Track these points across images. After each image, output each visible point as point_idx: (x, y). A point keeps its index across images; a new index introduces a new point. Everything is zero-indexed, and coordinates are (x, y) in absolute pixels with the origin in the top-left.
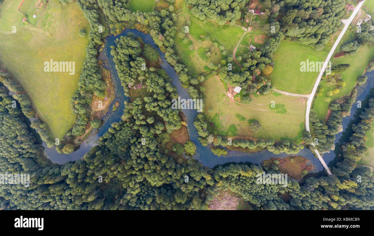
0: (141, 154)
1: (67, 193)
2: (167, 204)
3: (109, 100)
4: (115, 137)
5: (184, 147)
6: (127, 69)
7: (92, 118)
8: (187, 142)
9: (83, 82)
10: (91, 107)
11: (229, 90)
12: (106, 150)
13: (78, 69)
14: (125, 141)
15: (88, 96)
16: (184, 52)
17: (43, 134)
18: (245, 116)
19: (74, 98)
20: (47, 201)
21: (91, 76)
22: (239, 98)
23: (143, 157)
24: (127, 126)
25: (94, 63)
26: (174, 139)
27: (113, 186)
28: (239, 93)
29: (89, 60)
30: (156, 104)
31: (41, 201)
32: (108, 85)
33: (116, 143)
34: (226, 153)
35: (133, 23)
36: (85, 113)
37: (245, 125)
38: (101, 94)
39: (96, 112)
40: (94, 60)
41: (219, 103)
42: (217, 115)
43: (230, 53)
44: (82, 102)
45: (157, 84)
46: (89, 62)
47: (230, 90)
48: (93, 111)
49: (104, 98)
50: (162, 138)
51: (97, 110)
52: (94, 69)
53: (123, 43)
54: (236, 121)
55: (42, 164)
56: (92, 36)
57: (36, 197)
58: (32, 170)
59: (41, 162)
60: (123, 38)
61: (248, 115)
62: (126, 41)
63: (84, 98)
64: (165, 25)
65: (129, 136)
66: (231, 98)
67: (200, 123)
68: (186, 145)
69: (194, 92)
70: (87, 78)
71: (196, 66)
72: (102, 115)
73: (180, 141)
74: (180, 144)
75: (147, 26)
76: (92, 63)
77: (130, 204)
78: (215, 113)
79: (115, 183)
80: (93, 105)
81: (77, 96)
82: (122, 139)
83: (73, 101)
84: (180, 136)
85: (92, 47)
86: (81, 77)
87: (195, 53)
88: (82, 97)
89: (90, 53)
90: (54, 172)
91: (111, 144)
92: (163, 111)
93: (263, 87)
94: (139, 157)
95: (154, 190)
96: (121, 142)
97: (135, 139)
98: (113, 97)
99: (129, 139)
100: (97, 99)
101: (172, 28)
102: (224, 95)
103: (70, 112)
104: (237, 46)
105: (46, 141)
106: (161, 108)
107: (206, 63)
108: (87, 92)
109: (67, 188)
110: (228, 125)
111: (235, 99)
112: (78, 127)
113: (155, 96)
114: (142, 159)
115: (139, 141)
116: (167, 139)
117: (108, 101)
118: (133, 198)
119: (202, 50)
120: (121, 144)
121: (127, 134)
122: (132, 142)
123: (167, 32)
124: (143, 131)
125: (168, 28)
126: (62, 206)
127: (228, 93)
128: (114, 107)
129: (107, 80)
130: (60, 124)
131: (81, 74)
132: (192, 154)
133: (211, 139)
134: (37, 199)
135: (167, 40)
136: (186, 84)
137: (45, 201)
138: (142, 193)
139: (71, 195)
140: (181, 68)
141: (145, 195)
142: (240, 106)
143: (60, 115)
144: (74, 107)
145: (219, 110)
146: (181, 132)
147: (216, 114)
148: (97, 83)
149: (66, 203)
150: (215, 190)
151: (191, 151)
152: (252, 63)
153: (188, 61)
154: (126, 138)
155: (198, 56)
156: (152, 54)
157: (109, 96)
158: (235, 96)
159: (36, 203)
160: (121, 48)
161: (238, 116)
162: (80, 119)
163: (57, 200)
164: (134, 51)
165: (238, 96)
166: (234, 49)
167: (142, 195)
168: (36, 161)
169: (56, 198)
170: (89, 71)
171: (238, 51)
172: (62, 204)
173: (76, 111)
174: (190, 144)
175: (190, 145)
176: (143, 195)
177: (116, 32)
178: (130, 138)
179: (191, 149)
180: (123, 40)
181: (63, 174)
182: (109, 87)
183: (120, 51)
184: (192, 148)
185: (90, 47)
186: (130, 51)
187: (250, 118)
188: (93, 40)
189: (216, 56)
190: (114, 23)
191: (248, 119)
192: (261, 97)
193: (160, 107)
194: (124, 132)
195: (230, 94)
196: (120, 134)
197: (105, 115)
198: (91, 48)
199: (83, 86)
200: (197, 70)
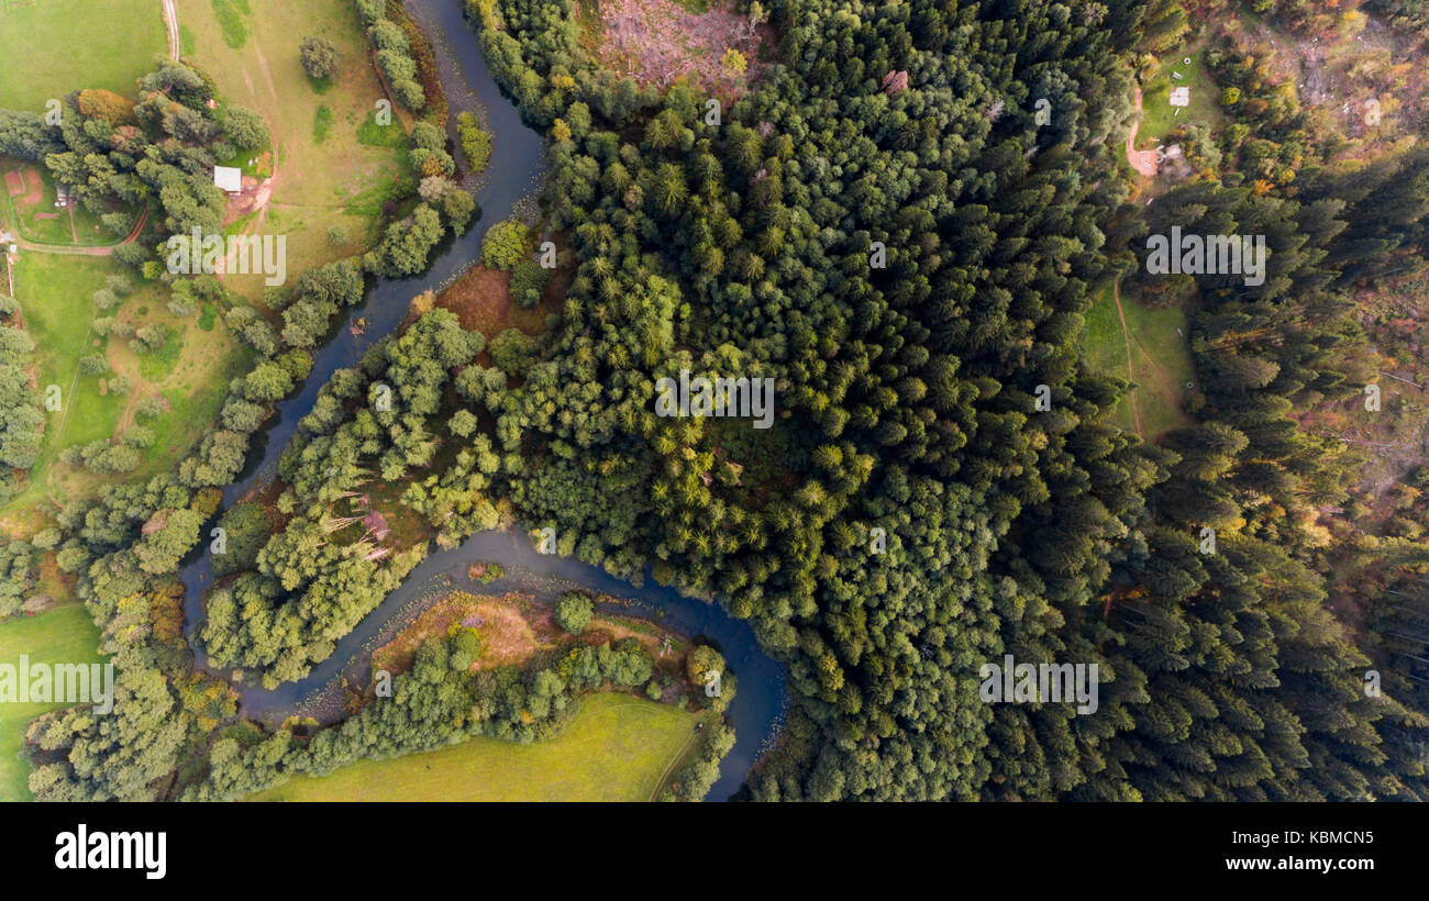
0: (589, 397)
1: (847, 591)
2: (704, 220)
3: (473, 608)
4: (585, 521)
5: (511, 266)
6: (317, 590)
7: (565, 636)
8: (489, 264)
9: (443, 730)
10: (527, 659)
11: (249, 208)
12: (644, 531)
13: (416, 769)
14: (580, 479)
15: (490, 686)
16: (187, 426)
17: (694, 783)
18: (311, 112)
19: (517, 735)
20: (910, 649)
21: (410, 710)
22: (256, 162)
23: (596, 388)
24: (526, 497)
25: (360, 721)
26: (504, 314)
27: (765, 447)
28: (238, 171)
29: (355, 745)
30: (395, 431)
31: (920, 671)
32: (421, 635)
33: (604, 507)
34: (463, 116)
35: (161, 650)
36: (552, 667)
37: (341, 97)
38: (459, 644)
39: (540, 633)
40: (351, 727)
41: (308, 222)
42: (351, 209)
43: (116, 264)
44: (514, 697)
45: (325, 462)
46: (362, 742)
47: (244, 206)
48: (538, 645)
49: (474, 630)
50: (515, 356)
51: (530, 634)
52: (381, 712)
53: (231, 651)
54: (343, 135)
55: (808, 737)
56: (266, 776)
57: (913, 696)
58: (834, 760)
59: (801, 743)
60: (213, 656)
61: (305, 104)
62: (221, 639)
63: (501, 699)
64: (108, 531)
65: (556, 473)
66: (271, 187)
67: (393, 248)
68: (501, 262)
69: (294, 321)
70: (421, 721)
71: (216, 359)
72: (537, 608)
73: (501, 293)
74: (509, 286)
75: (150, 595)
76: (361, 730)
77: (780, 351)
78: (346, 217)
79: (751, 446)
80: (517, 658)
81: (506, 725)
82: (579, 491)
83: (530, 732)
84: (484, 299)
85: (306, 754)
86: (432, 745)
87: (174, 385)
88: (502, 708)
89: (326, 751)
90: (807, 677)
91: (613, 522)
92: (406, 391)
93: (182, 97)
94: (606, 400)
95: (703, 299)
96: (591, 492)
97: (557, 447)
98: (458, 598)
99: (569, 468)
100: (489, 654)
101: (108, 501)
102: (272, 217)
103: (584, 727)
104: (85, 251)
105: (716, 761)
106: (402, 405)
107: (191, 328)
108: (475, 699)
109: (838, 602)
110: (367, 153)
111: (265, 173)
112: (609, 667)
113: (371, 447)
114: (608, 387)
115: (549, 429)
116: (510, 339)
117: (480, 607)
118: (755, 355)
119: (150, 366)
120: (597, 487)
121: (554, 483)
122: (568, 453)
123: (132, 512)
124: (508, 428)
125: (115, 517)
126: (901, 588)
127: (257, 207)
128: (487, 580)
129: (407, 649)
130: (640, 742)
131: (420, 748)
132: (523, 228)
133: (433, 186)
134: (918, 689)
135: (160, 502)
136: (289, 363)
137: (912, 657)
138: (735, 333)
139: (848, 577)
140: (239, 405)
141: (736, 320)
142: (285, 145)
143: (608, 756)
144: (551, 717)
145: (330, 208)
146: (467, 301)
147: (348, 213)
148: (424, 678)
149: (883, 576)
150: (595, 87)
151: (513, 235)
152: (104, 170)
153: (213, 395)
154: (570, 479)
155: (177, 369)
156: (240, 532)
157: (460, 615)
158: (260, 179)
159: (937, 685)
160: (251, 645)
161: (320, 136)
162: (578, 673)
163: (893, 616)
164: (246, 599)
165: (255, 167)
166: (97, 257)
167: (741, 332)
168: (808, 766)
169: (885, 621)
170: (393, 725)
171: (97, 240)
172: (892, 589)
173: (561, 704)
174: (490, 249)
175: (493, 251)
176: (740, 325)
177: (224, 698)
178: (562, 465)
179: (504, 239)
180: (221, 649)
181: (791, 639)
182: (430, 628)
183: (266, 648)
184: (499, 239)
185: (308, 761)
186: (253, 612)
187: (310, 91)
188: (280, 766)
189: (151, 306)
190: (192, 718)
191: (316, 97)
192: (221, 89)
193: (401, 413)
194: (550, 496)
195: (258, 197)
196: (566, 506)
197: (533, 597)
198: (312, 755)
199: (459, 722)
200: (227, 350)
